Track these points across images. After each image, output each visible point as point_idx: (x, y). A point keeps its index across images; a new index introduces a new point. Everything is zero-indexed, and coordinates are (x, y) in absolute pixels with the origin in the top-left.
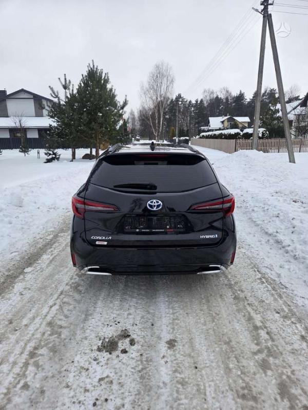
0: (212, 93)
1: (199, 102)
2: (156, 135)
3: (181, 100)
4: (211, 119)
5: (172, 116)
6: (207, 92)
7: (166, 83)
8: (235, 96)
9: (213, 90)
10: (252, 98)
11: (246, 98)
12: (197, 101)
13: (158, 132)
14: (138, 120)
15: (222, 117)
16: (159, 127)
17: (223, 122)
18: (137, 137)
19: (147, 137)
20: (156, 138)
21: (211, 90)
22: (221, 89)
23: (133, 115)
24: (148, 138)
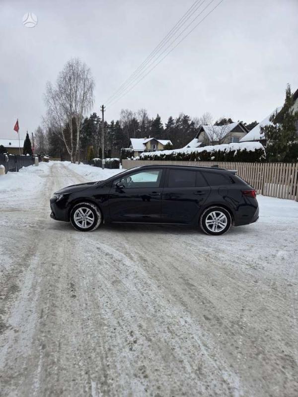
0: (130, 114)
1: (115, 124)
2: (71, 154)
3: (96, 119)
4: (133, 140)
5: (87, 135)
6: (124, 112)
7: (82, 87)
8: (151, 120)
9: (131, 111)
10: (167, 123)
11: (161, 122)
12: (112, 123)
13: (74, 150)
14: (47, 138)
15: (144, 139)
16: (75, 144)
17: (145, 144)
18: (45, 157)
19: (58, 158)
20: (72, 159)
21: (129, 111)
22: (139, 110)
23: (42, 133)
24: (60, 159)
